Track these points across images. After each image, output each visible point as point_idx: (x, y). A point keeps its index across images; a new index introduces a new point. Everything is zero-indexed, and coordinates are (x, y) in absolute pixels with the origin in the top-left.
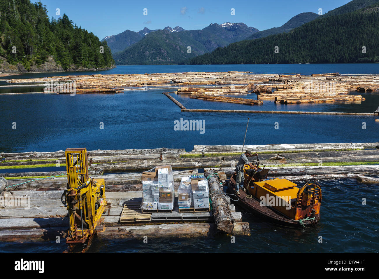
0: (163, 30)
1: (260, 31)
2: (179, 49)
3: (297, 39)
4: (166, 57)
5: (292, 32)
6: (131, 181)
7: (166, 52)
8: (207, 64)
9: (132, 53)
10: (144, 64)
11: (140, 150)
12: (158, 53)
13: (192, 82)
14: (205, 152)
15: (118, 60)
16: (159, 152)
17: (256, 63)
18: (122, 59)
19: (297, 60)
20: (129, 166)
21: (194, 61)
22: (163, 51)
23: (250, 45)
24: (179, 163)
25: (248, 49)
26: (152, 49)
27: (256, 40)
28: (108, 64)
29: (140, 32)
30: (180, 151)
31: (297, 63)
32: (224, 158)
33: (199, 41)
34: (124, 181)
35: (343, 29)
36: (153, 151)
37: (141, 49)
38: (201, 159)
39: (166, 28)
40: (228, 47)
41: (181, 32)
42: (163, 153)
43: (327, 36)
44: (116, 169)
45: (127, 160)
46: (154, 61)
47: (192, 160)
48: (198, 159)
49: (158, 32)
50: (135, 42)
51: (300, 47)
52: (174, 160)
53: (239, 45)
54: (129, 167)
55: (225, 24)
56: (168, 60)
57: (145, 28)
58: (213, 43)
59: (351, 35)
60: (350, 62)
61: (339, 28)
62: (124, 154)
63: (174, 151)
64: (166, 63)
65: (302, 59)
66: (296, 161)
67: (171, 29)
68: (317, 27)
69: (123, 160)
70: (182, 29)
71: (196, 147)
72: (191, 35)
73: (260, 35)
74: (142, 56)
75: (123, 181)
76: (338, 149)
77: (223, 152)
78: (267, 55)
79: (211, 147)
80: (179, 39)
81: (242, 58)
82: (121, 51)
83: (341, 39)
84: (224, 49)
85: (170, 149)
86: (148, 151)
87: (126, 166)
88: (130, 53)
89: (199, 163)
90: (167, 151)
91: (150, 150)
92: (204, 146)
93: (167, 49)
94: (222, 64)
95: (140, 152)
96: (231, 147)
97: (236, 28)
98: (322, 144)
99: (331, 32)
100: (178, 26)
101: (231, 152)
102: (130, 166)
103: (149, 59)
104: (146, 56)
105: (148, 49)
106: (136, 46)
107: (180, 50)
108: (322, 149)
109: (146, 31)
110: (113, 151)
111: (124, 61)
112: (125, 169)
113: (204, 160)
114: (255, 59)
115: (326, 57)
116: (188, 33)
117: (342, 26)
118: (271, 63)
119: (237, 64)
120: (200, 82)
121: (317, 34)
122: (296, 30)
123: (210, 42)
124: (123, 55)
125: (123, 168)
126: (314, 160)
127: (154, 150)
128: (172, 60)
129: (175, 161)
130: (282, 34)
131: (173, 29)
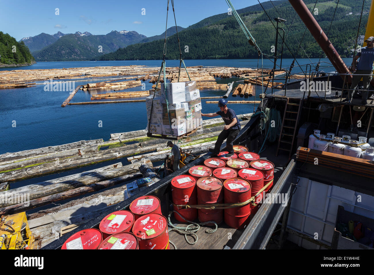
0: (75, 34)
1: (147, 37)
2: (89, 49)
3: (172, 43)
4: (80, 55)
5: (168, 39)
6: (55, 189)
7: (79, 51)
8: (112, 60)
9: (50, 52)
10: (61, 60)
11: (56, 146)
12: (72, 52)
13: (98, 75)
14: (122, 139)
15: (38, 58)
16: (78, 146)
17: (147, 59)
18: (42, 56)
19: (173, 57)
20: (45, 169)
21: (103, 58)
22: (76, 50)
23: (142, 47)
24: (100, 156)
25: (141, 49)
26: (67, 48)
27: (145, 43)
28: (28, 61)
29: (55, 35)
30: (98, 142)
31: (173, 59)
32: (141, 144)
33: (105, 43)
34: (46, 191)
35: (198, 38)
36: (71, 146)
37: (57, 49)
38: (120, 149)
39: (77, 32)
40: (126, 49)
41: (89, 36)
42: (81, 146)
43: (189, 42)
44: (29, 176)
45: (41, 162)
46: (70, 58)
47: (112, 151)
48: (118, 149)
49: (71, 35)
50: (51, 43)
51: (174, 49)
52: (94, 154)
53: (134, 47)
54: (45, 171)
55: (122, 31)
56: (81, 58)
57: (59, 32)
58: (115, 45)
59: (203, 42)
60: (203, 59)
61: (196, 37)
62: (38, 154)
63: (92, 143)
64: (80, 60)
65: (176, 57)
66: (198, 138)
67: (81, 33)
68: (183, 36)
69: (36, 162)
70: (90, 33)
71: (112, 135)
72: (98, 38)
73: (148, 40)
74: (59, 54)
75: (44, 192)
76: (220, 123)
77: (138, 137)
78: (154, 54)
79: (127, 133)
80: (89, 41)
81: (137, 56)
82: (40, 50)
83: (198, 44)
84: (124, 49)
85: (88, 141)
86: (65, 146)
87: (42, 170)
88: (48, 51)
89: (119, 153)
90: (86, 143)
91: (67, 145)
92: (120, 134)
93: (80, 48)
94: (123, 60)
95: (57, 148)
96: (143, 131)
97: (131, 35)
98: (208, 120)
99: (191, 39)
100: (87, 32)
101: (144, 136)
102: (47, 169)
103: (66, 56)
104: (63, 54)
105: (64, 48)
106: (53, 46)
107: (91, 50)
108: (210, 124)
109: (60, 34)
110: (25, 152)
111: (44, 59)
112: (41, 173)
113: (123, 149)
114: (146, 56)
115: (190, 55)
116: (95, 37)
117: (197, 36)
118: (157, 59)
119: (134, 60)
120: (105, 75)
121: (184, 40)
122: (171, 38)
123: (113, 44)
124: (42, 54)
125: (39, 173)
126: (210, 135)
127: (72, 144)
128: (85, 58)
129: (96, 154)
130: (162, 40)
131: (83, 34)
